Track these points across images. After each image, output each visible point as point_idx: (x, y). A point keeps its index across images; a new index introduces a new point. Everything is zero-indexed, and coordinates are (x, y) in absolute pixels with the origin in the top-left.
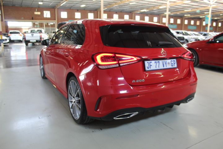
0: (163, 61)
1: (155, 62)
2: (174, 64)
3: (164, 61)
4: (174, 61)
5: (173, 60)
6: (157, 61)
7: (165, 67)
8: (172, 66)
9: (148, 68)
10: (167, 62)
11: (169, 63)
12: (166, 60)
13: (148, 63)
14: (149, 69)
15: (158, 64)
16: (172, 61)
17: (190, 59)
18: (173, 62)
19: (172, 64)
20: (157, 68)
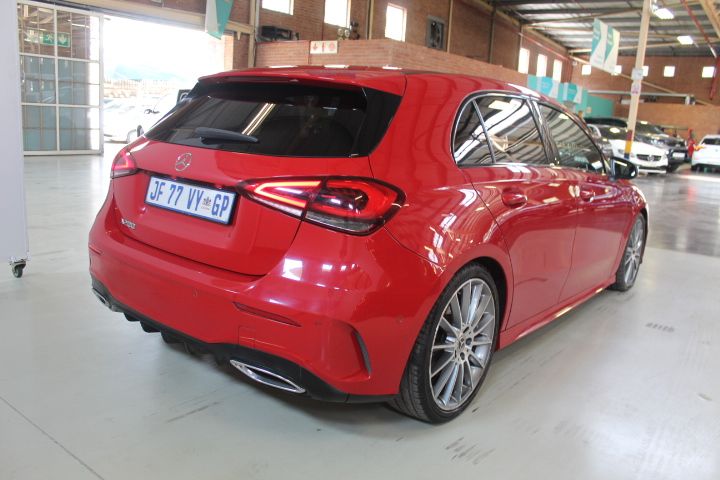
0: (194, 188)
1: (173, 186)
2: (224, 209)
3: (197, 189)
4: (226, 198)
5: (223, 194)
6: (178, 185)
7: (192, 211)
8: (214, 213)
9: (152, 198)
10: (204, 197)
11: (207, 201)
12: (201, 189)
13: (157, 183)
14: (154, 202)
15: (176, 193)
16: (219, 196)
17: (299, 213)
18: (220, 202)
19: (218, 206)
20: (171, 205)
